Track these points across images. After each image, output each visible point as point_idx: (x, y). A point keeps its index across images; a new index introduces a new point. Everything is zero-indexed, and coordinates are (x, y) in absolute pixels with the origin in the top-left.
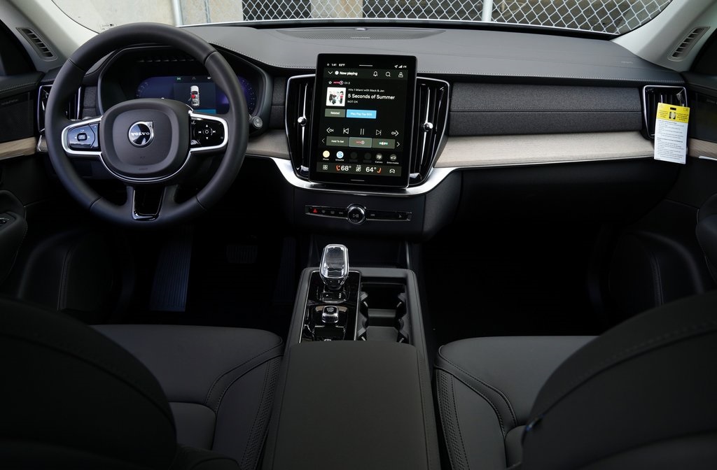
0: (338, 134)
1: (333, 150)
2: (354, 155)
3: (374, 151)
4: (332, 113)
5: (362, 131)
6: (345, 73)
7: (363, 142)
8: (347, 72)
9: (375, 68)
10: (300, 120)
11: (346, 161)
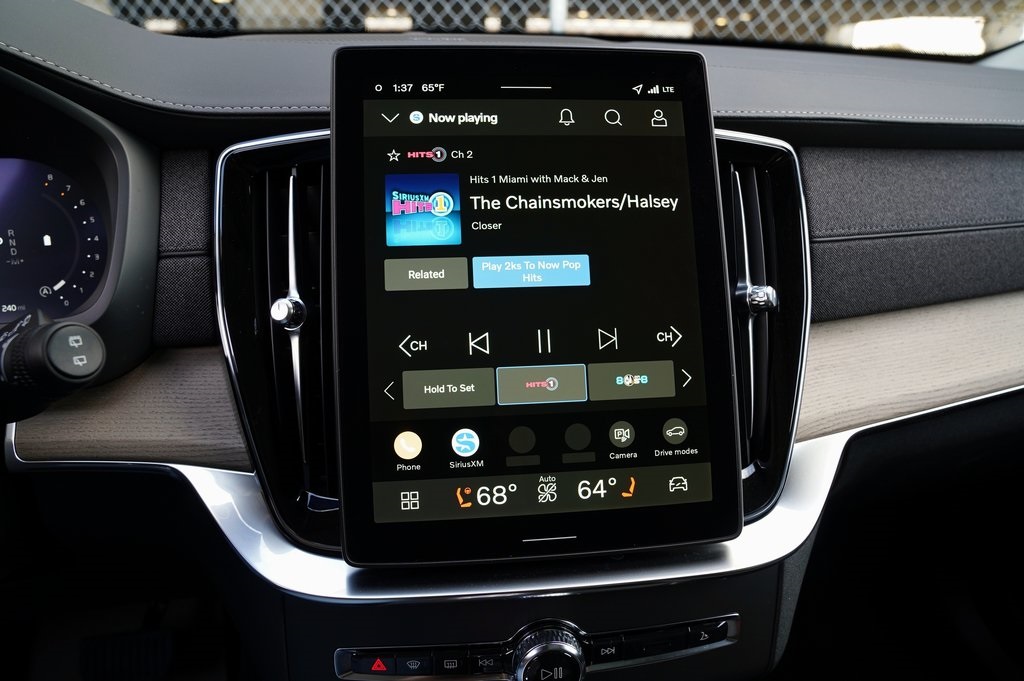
0: (448, 357)
1: (436, 426)
2: (522, 439)
3: (598, 415)
4: (412, 274)
5: (544, 340)
6: (451, 119)
7: (552, 384)
8: (457, 112)
9: (562, 95)
10: (280, 310)
11: (494, 463)
